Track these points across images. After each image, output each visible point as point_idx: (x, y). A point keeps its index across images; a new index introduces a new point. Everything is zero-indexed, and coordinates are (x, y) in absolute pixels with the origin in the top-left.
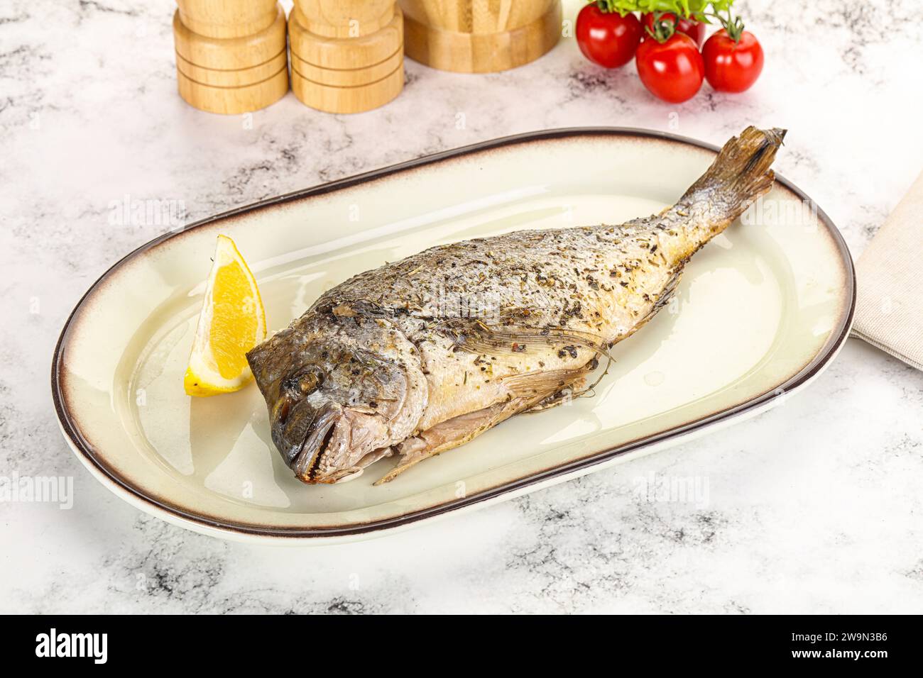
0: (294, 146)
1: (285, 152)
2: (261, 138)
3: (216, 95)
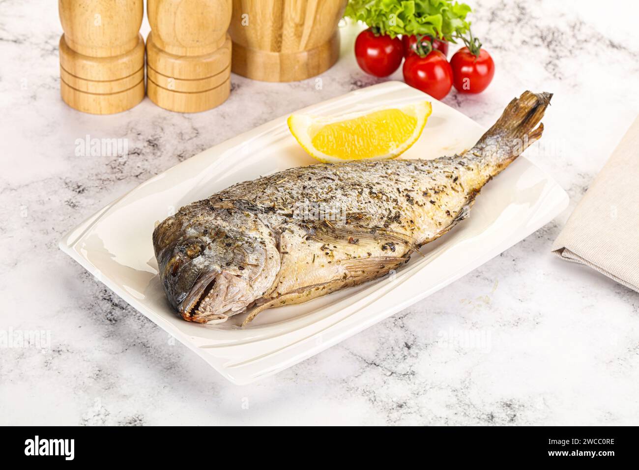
0: (155, 137)
1: (149, 142)
2: (129, 132)
3: (94, 100)
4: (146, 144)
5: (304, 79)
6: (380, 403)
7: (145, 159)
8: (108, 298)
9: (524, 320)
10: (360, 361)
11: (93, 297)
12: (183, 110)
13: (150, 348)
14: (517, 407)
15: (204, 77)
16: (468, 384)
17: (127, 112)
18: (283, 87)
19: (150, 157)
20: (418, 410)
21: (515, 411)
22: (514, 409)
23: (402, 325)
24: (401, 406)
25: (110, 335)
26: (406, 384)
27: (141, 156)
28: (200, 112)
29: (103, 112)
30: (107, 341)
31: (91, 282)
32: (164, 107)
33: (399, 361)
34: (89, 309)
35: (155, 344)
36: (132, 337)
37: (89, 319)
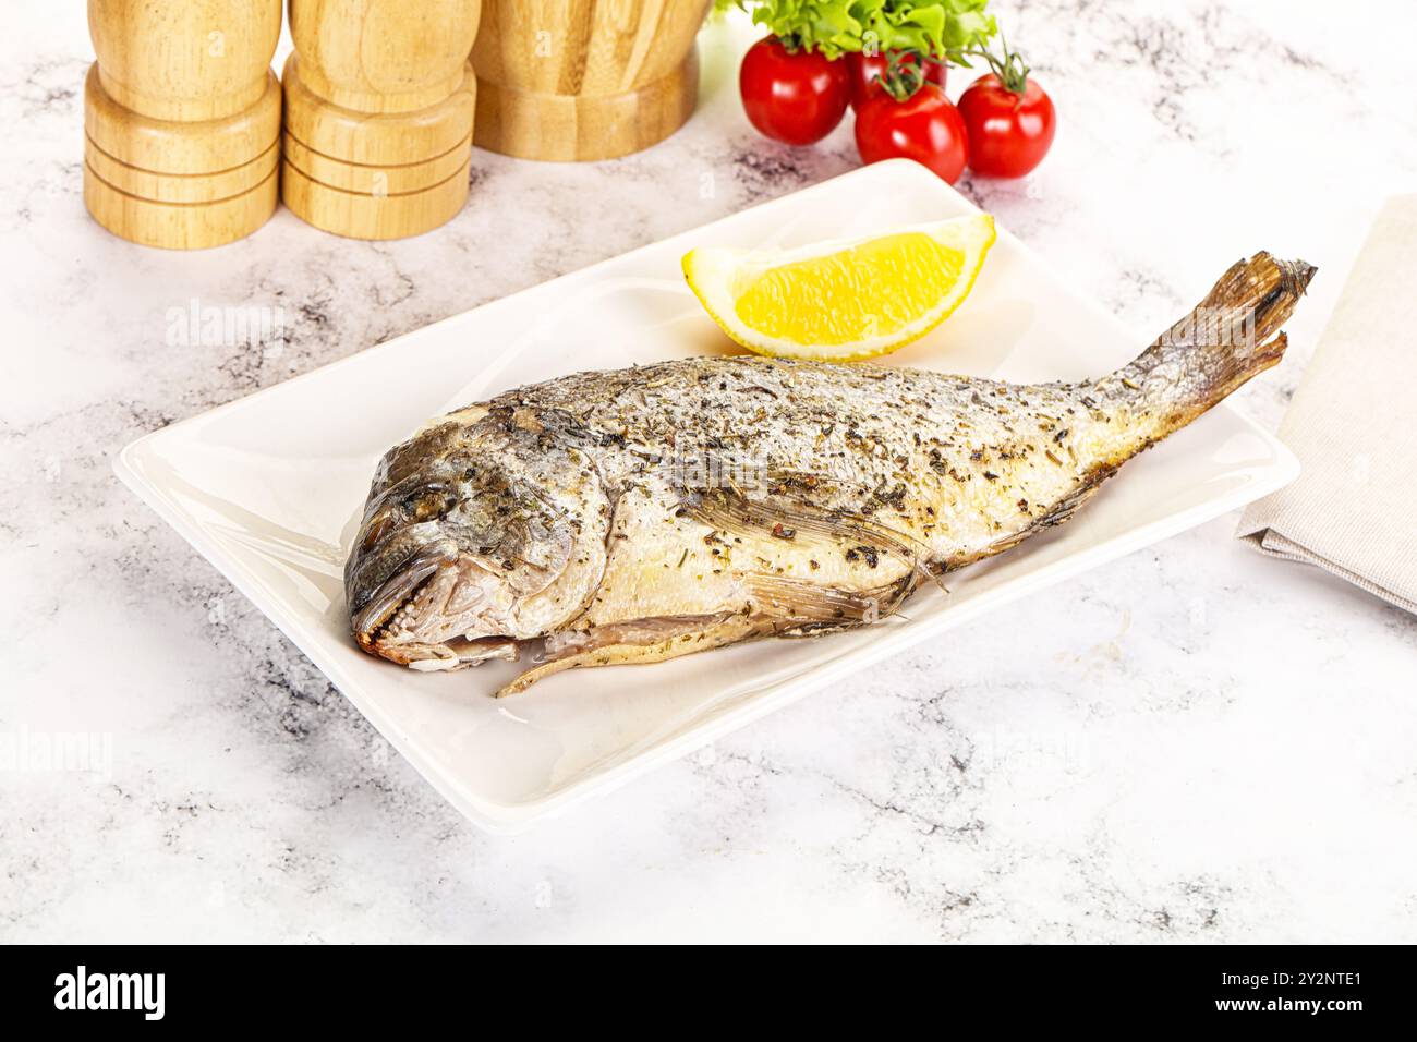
0: (318, 299)
1: (305, 309)
2: (258, 288)
3: (171, 219)
4: (300, 316)
5: (630, 153)
6: (921, 897)
7: (302, 352)
8: (278, 680)
9: (1201, 695)
10: (860, 803)
11: (246, 680)
12: (370, 236)
13: (394, 793)
14: (1215, 892)
15: (421, 160)
16: (1103, 846)
17: (243, 242)
18: (584, 172)
19: (315, 347)
20: (1005, 909)
21: (1212, 902)
22: (1212, 898)
23: (939, 718)
24: (966, 902)
25: (298, 767)
26: (970, 851)
27: (293, 344)
28: (409, 236)
29: (189, 246)
30: (295, 781)
31: (234, 645)
32: (327, 229)
33: (946, 799)
34: (241, 707)
35: (403, 783)
36: (349, 770)
37: (244, 731)
